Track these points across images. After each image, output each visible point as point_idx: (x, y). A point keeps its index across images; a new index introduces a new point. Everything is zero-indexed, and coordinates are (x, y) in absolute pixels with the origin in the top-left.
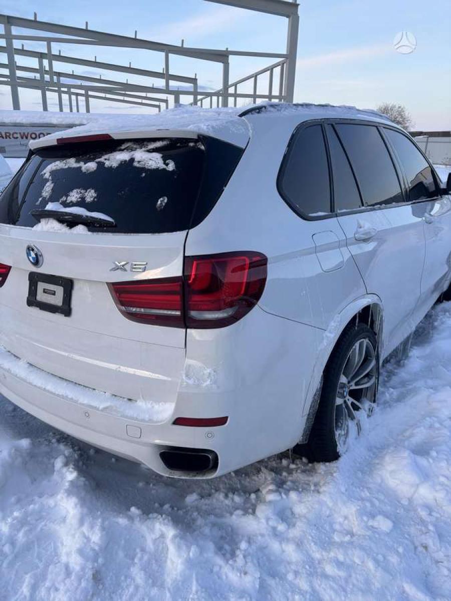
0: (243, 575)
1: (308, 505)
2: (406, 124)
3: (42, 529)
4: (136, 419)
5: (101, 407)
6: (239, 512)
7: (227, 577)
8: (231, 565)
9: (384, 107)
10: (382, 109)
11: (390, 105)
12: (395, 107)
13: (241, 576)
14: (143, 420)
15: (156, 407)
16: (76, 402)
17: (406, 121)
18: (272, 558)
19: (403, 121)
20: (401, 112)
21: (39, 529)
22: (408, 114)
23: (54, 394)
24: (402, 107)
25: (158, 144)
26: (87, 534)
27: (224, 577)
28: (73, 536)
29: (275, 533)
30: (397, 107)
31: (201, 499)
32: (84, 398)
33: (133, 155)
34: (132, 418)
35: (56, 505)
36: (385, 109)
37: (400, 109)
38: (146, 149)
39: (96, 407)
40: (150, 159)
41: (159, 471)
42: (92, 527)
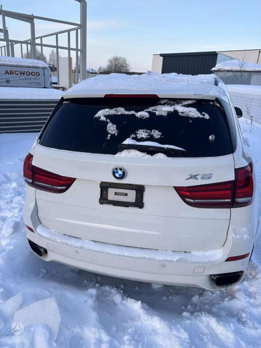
0: (256, 330)
1: (256, 286)
2: (128, 67)
3: (147, 341)
4: (201, 263)
5: (175, 260)
6: (227, 299)
7: (249, 333)
8: (247, 327)
9: (115, 58)
10: (115, 59)
11: (119, 57)
12: (121, 58)
13: (256, 331)
14: (205, 263)
15: (207, 253)
16: (154, 259)
17: (127, 66)
18: (256, 317)
19: (126, 66)
20: (124, 61)
21: (146, 342)
22: (128, 62)
23: (134, 257)
24: (125, 58)
25: (190, 102)
26: (177, 335)
27: (249, 334)
28: (170, 339)
29: (252, 305)
30: (122, 58)
31: (200, 297)
32: (159, 257)
33: (175, 108)
34: (197, 262)
35: (142, 324)
36: (116, 58)
37: (124, 59)
38: (182, 105)
39: (171, 261)
40: (190, 111)
41: (209, 289)
42: (178, 330)
